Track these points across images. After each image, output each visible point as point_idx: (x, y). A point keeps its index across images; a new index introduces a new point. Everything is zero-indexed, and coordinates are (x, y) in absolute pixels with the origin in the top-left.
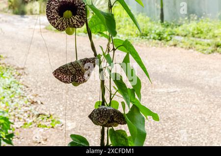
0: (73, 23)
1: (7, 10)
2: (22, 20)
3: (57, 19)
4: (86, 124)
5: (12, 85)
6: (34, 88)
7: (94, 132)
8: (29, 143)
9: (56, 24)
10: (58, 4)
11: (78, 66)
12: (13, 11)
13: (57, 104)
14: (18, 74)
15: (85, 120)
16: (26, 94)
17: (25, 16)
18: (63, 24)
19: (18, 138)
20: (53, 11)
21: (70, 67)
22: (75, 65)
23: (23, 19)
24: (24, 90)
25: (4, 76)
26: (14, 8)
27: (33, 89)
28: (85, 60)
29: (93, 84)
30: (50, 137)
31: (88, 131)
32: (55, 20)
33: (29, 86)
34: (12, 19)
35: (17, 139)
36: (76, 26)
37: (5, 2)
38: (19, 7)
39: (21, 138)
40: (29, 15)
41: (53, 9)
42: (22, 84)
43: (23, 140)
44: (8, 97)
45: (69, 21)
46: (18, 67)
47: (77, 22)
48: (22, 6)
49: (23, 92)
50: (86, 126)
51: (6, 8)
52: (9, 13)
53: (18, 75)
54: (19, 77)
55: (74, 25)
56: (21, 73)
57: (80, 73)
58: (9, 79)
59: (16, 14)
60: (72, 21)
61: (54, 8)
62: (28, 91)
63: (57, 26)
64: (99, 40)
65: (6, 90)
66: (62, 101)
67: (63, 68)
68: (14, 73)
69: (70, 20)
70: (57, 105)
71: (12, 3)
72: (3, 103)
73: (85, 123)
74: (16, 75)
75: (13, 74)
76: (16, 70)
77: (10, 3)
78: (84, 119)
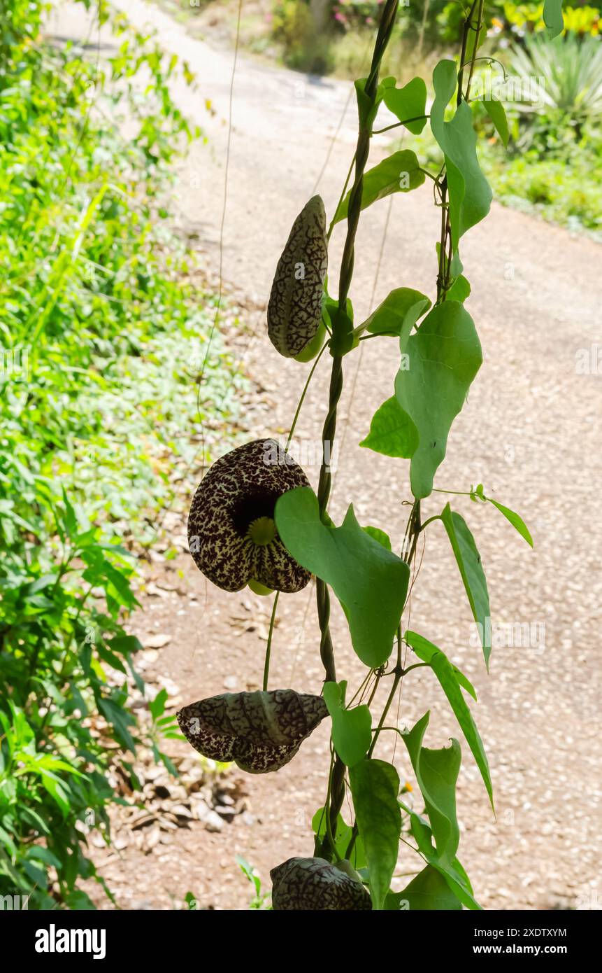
0: (274, 563)
1: (263, 44)
2: (308, 96)
3: (224, 542)
4: (435, 594)
5: (208, 372)
6: (286, 399)
7: (457, 632)
8: (215, 620)
9: (219, 556)
10: (236, 493)
11: (261, 715)
12: (286, 54)
13: (351, 482)
14: (241, 326)
15: (435, 575)
16: (250, 415)
17: (326, 80)
18: (239, 560)
19: (180, 594)
20: (216, 510)
21: (234, 709)
22: (252, 709)
23: (316, 92)
24: (246, 399)
25: (189, 324)
26: (289, 42)
27: (279, 401)
28: (288, 697)
29: (506, 429)
30: (293, 615)
31: (436, 621)
32: (218, 543)
33: (268, 387)
34: (273, 85)
35: (174, 595)
36: (281, 577)
37: (262, 13)
38: (310, 41)
39: (191, 595)
40: (340, 77)
41: (217, 505)
42: (246, 375)
43: (193, 604)
44: (184, 418)
45: (261, 559)
46: (247, 299)
47: (286, 565)
48: (322, 39)
49: (243, 409)
50: (433, 601)
51: (262, 37)
52: (270, 57)
53: (240, 334)
54: (240, 340)
55: (277, 571)
56: (253, 327)
57: (260, 737)
58: (202, 342)
59: (295, 65)
60: (272, 557)
61: (223, 502)
62: (259, 407)
63: (220, 566)
64: (576, 240)
65: (181, 387)
66: (372, 473)
67: (212, 709)
68: (229, 322)
69: (267, 553)
70: (351, 488)
71: (286, 24)
72: (161, 439)
73: (432, 587)
74: (234, 331)
75: (222, 324)
76: (236, 310)
77: (279, 22)
78: (435, 570)
